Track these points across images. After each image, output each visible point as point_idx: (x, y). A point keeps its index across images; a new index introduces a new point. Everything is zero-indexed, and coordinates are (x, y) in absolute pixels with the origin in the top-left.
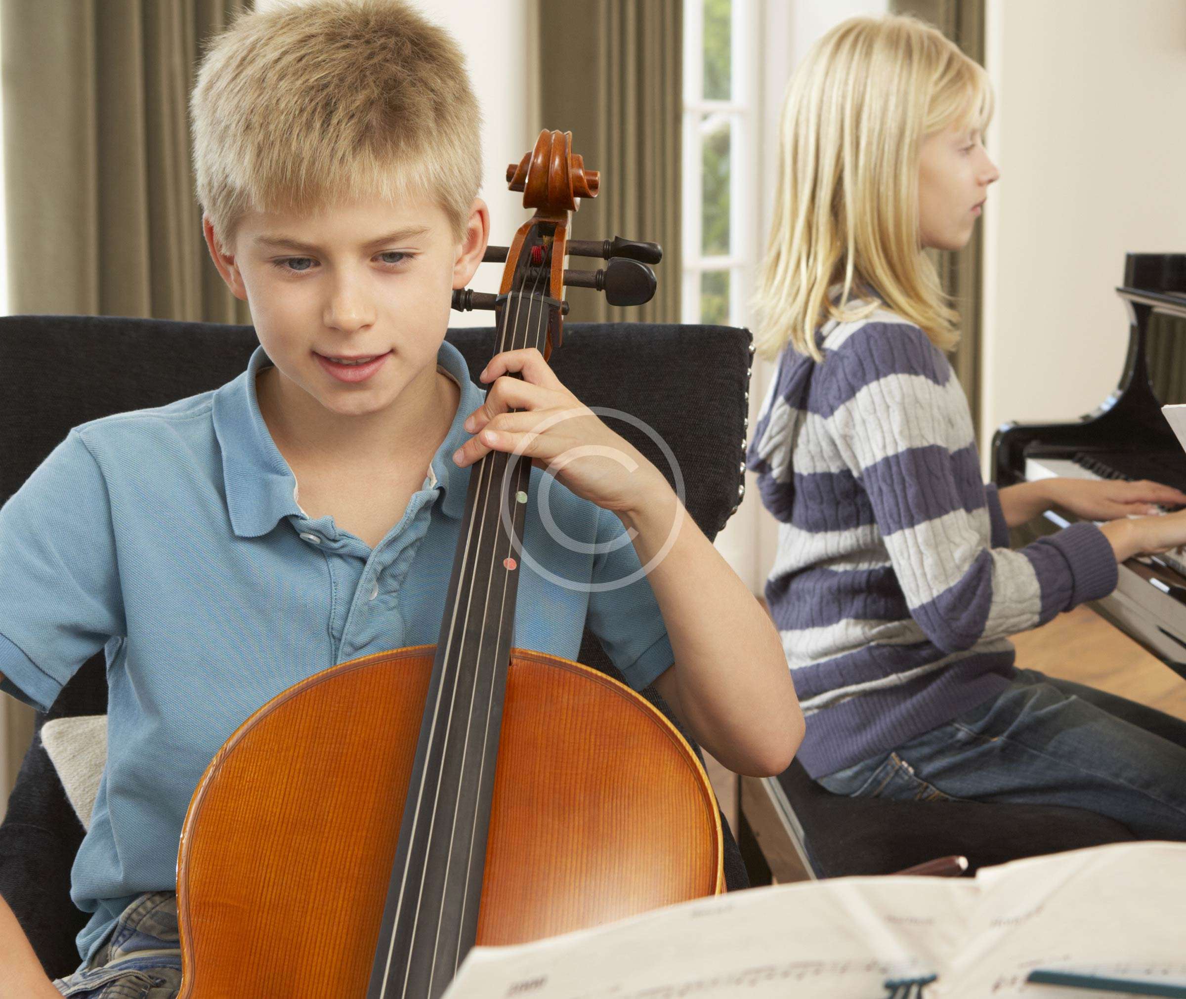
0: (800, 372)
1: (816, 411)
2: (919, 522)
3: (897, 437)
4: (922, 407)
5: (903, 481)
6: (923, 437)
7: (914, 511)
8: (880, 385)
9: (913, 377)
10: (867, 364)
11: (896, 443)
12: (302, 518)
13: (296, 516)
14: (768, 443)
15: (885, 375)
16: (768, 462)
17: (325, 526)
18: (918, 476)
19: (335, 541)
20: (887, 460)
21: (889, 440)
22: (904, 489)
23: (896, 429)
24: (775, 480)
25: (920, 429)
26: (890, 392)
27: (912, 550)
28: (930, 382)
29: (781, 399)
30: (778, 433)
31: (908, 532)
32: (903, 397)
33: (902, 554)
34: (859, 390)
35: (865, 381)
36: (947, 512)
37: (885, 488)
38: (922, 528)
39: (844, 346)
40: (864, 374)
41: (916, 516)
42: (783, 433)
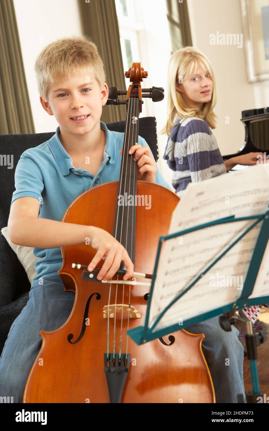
0: (175, 133)
1: (179, 142)
2: (199, 170)
3: (198, 149)
4: (204, 141)
5: (197, 159)
6: (203, 148)
7: (199, 167)
8: (195, 135)
9: (203, 133)
10: (192, 129)
11: (197, 150)
12: (74, 169)
13: (72, 168)
14: (167, 151)
15: (196, 133)
16: (168, 156)
17: (79, 171)
18: (201, 159)
19: (82, 173)
20: (194, 154)
21: (195, 149)
22: (197, 162)
23: (197, 147)
24: (170, 160)
25: (203, 147)
26: (197, 137)
27: (196, 177)
28: (207, 134)
29: (170, 140)
30: (170, 148)
31: (196, 172)
32: (200, 138)
33: (194, 177)
34: (189, 136)
35: (191, 134)
36: (206, 168)
37: (192, 160)
38: (199, 172)
39: (186, 125)
40: (191, 132)
41: (199, 169)
42: (171, 148)
